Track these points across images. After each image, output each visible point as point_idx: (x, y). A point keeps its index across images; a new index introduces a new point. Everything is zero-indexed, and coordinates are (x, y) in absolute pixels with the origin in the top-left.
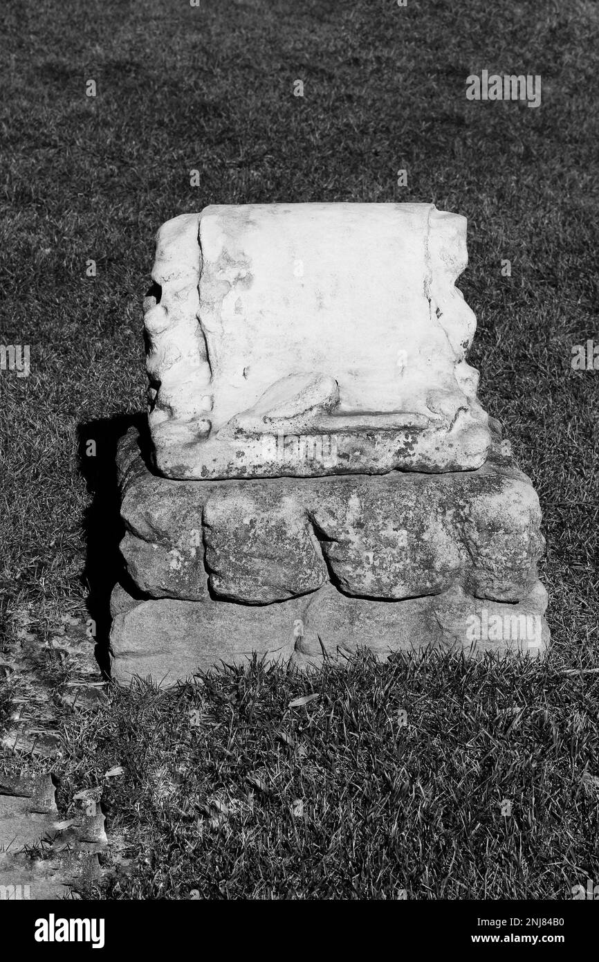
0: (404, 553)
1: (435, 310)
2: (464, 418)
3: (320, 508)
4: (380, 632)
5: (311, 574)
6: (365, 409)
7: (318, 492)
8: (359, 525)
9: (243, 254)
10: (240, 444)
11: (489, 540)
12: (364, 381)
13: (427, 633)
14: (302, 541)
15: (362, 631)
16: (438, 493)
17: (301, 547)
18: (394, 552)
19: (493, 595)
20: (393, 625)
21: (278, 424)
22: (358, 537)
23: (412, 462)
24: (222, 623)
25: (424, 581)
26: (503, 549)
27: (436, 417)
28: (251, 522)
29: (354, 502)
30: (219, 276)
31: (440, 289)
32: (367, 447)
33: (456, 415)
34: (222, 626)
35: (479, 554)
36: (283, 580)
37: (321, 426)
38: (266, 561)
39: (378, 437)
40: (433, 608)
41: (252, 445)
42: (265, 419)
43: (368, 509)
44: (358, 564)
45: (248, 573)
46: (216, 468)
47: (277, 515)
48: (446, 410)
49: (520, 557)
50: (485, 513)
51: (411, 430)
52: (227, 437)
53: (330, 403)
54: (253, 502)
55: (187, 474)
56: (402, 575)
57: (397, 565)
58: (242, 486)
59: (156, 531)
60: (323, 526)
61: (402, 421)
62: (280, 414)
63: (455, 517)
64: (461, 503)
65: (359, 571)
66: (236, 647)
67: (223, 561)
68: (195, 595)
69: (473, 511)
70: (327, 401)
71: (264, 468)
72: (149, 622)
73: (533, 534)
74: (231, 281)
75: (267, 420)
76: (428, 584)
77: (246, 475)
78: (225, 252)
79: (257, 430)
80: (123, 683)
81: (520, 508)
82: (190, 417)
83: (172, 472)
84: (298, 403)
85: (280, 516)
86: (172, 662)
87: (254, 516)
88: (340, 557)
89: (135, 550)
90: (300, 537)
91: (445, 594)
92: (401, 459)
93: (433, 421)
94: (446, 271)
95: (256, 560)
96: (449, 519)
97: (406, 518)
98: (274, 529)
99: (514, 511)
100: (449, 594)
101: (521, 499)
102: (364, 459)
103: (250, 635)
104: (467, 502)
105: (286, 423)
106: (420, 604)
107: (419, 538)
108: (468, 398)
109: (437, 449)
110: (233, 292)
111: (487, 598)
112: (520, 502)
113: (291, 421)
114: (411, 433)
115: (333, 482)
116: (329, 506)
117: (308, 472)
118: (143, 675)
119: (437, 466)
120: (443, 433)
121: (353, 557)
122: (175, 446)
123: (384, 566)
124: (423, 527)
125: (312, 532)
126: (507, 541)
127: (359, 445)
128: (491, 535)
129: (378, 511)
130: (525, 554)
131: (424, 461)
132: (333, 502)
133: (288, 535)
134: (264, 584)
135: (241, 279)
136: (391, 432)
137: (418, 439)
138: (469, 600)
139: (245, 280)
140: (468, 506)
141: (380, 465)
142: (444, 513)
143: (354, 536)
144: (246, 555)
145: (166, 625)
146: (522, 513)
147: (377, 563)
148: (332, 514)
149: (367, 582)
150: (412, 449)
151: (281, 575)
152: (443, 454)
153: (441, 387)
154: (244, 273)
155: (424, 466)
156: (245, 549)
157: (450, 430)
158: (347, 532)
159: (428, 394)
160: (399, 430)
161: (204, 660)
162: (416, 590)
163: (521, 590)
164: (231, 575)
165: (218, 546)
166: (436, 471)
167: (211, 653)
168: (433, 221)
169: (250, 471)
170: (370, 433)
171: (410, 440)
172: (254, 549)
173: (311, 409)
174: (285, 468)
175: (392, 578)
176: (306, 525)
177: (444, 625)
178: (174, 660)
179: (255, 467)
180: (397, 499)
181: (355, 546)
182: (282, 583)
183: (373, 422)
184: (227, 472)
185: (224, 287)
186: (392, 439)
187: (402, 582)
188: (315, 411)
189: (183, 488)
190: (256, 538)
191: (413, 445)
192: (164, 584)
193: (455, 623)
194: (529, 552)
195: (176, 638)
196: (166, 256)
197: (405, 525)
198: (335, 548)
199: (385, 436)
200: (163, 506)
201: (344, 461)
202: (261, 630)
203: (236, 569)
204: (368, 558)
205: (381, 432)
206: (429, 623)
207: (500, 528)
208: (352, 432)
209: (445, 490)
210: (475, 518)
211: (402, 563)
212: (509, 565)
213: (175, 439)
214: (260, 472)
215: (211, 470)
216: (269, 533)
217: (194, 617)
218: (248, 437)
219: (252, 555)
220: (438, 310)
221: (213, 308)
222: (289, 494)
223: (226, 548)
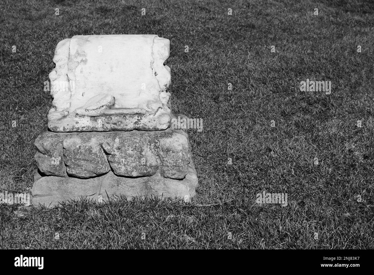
0: (136, 160)
1: (154, 73)
2: (161, 111)
3: (104, 141)
4: (128, 189)
5: (102, 167)
6: (124, 107)
7: (104, 136)
8: (119, 149)
9: (84, 52)
10: (77, 119)
11: (167, 155)
12: (125, 98)
13: (146, 190)
14: (99, 154)
15: (122, 189)
16: (148, 137)
17: (98, 157)
18: (132, 159)
19: (170, 176)
20: (133, 187)
21: (91, 112)
22: (118, 153)
23: (140, 126)
24: (71, 185)
25: (143, 170)
26: (172, 158)
27: (149, 110)
28: (79, 147)
29: (117, 140)
30: (75, 60)
31: (157, 65)
32: (123, 121)
33: (157, 110)
34: (71, 186)
35: (164, 160)
36: (92, 169)
37: (106, 112)
38: (86, 162)
39: (127, 117)
40: (148, 180)
41: (81, 119)
42: (86, 110)
43: (122, 143)
44: (119, 163)
45: (79, 166)
46: (68, 128)
47: (89, 144)
48: (154, 108)
49: (179, 161)
50: (165, 145)
51: (139, 114)
52: (72, 117)
53: (110, 105)
54: (80, 140)
55: (58, 130)
56: (135, 168)
57: (133, 164)
58: (77, 134)
59: (45, 150)
60: (105, 149)
61: (135, 111)
62: (91, 108)
63: (154, 147)
64: (157, 141)
65: (119, 166)
66: (76, 194)
67: (70, 161)
68: (62, 174)
69: (160, 144)
70: (109, 104)
71: (86, 128)
72: (44, 184)
73: (184, 153)
74: (79, 62)
75: (87, 110)
76: (145, 171)
77: (79, 130)
78: (77, 51)
79: (83, 114)
80: (36, 206)
81: (178, 143)
82: (62, 110)
83: (53, 129)
84: (98, 104)
85: (90, 145)
86: (53, 199)
87: (80, 145)
88: (112, 160)
89: (39, 157)
90: (97, 153)
91: (153, 176)
92: (136, 125)
93: (148, 112)
94: (160, 59)
95: (82, 161)
96: (153, 147)
97: (136, 146)
98: (88, 149)
99: (176, 145)
100: (155, 176)
101: (179, 140)
102: (122, 125)
103: (81, 189)
104: (158, 141)
105: (94, 111)
106: (144, 179)
107: (141, 154)
108: (163, 104)
109: (149, 122)
110: (80, 66)
111: (168, 177)
112: (178, 141)
113: (96, 111)
114: (140, 116)
115: (111, 134)
116: (108, 141)
117: (102, 130)
118: (42, 204)
119: (149, 128)
120: (152, 116)
121: (117, 160)
122: (54, 120)
123: (129, 164)
124: (142, 149)
125: (103, 151)
126: (173, 155)
127: (120, 120)
128: (167, 153)
129: (126, 144)
130: (180, 161)
131: (144, 126)
132: (109, 140)
133: (93, 152)
134: (85, 170)
135: (83, 61)
136: (133, 115)
137: (143, 118)
138: (162, 178)
139: (84, 61)
140: (159, 142)
141: (128, 127)
142: (150, 145)
143: (117, 153)
144: (78, 159)
145: (50, 185)
146: (179, 145)
147: (126, 163)
148: (108, 144)
149: (122, 170)
150: (140, 122)
151: (91, 167)
152: (151, 123)
153: (153, 100)
154: (84, 59)
155: (145, 128)
156: (77, 157)
157: (155, 115)
158: (114, 151)
159: (148, 102)
160: (135, 115)
161: (64, 198)
162: (141, 173)
163: (180, 174)
164: (73, 166)
165: (68, 156)
166: (149, 130)
167: (67, 196)
168: (155, 41)
169: (81, 129)
170: (124, 115)
171: (139, 118)
172: (81, 157)
173: (103, 106)
174: (94, 128)
175: (131, 169)
176: (100, 149)
177: (152, 187)
178: (54, 198)
179: (82, 127)
180: (133, 139)
181: (118, 156)
182: (92, 170)
183: (125, 111)
184: (72, 129)
185: (77, 64)
186: (133, 118)
187: (135, 170)
188: (104, 107)
189: (56, 135)
190: (81, 153)
191: (141, 120)
192: (49, 170)
193: (156, 186)
194: (182, 160)
195: (54, 190)
196: (58, 53)
197: (136, 149)
198: (111, 157)
199: (130, 117)
200: (48, 141)
201: (115, 126)
202: (85, 187)
203: (75, 164)
204: (122, 161)
205: (128, 115)
206: (146, 186)
207: (170, 150)
208: (118, 115)
209: (151, 137)
210: (161, 147)
211: (135, 163)
212: (175, 164)
213: (55, 117)
214: (84, 129)
215: (67, 128)
216: (86, 151)
217: (61, 182)
218: (80, 117)
219: (80, 159)
220: (155, 73)
221: (72, 71)
222: (94, 137)
223: (71, 156)
